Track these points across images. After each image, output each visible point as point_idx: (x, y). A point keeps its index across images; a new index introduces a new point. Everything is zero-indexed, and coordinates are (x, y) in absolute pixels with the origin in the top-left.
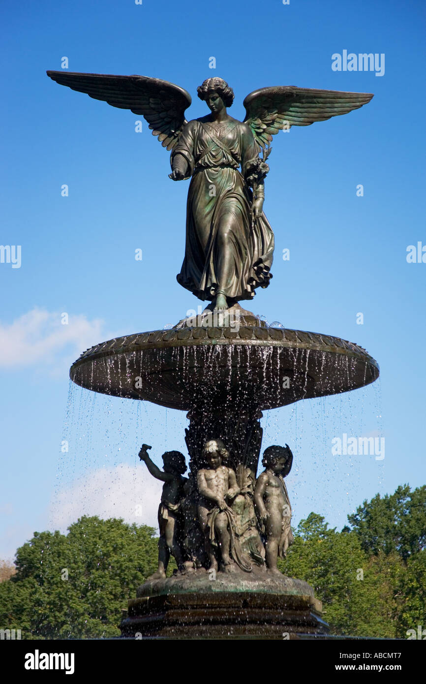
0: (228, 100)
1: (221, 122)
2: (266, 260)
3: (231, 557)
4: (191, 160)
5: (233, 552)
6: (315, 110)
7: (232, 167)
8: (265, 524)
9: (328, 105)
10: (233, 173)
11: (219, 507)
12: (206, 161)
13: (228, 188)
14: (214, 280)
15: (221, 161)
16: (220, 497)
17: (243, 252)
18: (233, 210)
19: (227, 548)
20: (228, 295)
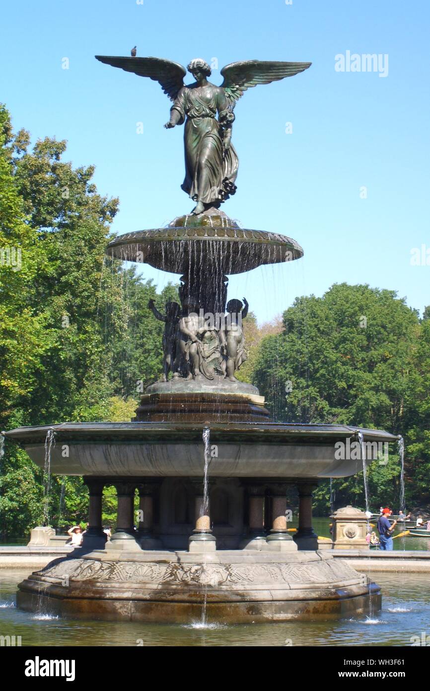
0: (207, 73)
1: (204, 87)
2: (230, 178)
3: (200, 371)
4: (182, 113)
5: (201, 367)
6: (272, 74)
7: (210, 117)
8: (226, 349)
9: (281, 71)
10: (210, 121)
11: (191, 340)
12: (193, 113)
13: (207, 131)
14: (196, 192)
15: (202, 114)
16: (193, 335)
17: (216, 172)
18: (209, 146)
19: (197, 365)
20: (204, 202)
